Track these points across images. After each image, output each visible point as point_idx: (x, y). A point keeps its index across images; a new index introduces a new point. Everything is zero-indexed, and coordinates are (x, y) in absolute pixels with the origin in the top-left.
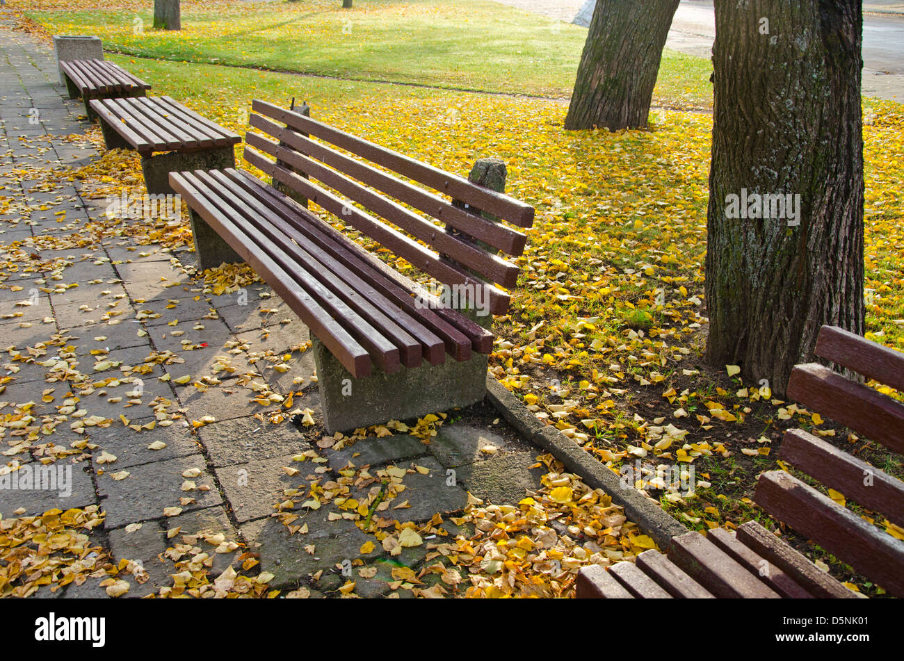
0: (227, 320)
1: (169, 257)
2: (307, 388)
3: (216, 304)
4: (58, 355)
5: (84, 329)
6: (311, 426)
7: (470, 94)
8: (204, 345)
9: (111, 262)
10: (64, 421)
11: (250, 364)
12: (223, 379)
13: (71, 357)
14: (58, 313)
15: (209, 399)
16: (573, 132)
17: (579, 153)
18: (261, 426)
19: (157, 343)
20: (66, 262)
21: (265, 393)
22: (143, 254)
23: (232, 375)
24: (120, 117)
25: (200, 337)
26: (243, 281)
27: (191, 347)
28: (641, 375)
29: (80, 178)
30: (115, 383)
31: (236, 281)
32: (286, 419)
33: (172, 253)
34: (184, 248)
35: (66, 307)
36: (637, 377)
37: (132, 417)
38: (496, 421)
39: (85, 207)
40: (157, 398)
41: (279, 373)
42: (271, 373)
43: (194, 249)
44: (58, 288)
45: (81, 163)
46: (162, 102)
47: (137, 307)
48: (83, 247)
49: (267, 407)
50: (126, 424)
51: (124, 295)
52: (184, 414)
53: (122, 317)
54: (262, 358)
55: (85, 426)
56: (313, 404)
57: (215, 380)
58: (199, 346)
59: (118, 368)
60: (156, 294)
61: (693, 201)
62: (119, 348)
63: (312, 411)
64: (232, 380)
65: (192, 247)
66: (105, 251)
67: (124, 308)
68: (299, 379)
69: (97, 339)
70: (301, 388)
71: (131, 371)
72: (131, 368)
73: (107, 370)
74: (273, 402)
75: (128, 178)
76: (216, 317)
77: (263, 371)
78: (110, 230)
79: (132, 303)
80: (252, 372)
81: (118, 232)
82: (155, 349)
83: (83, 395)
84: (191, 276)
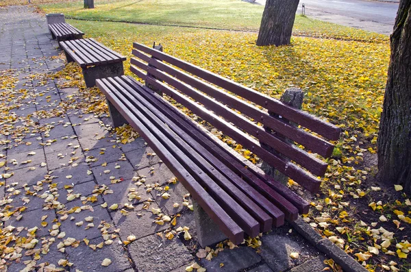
0: (131, 160)
1: (98, 120)
2: (182, 211)
3: (124, 150)
4: (48, 190)
5: (60, 170)
6: (190, 240)
7: (211, 30)
8: (123, 180)
9: (71, 124)
10: (53, 242)
11: (148, 192)
12: (135, 205)
13: (55, 191)
14: (48, 159)
15: (130, 221)
16: (261, 47)
17: (268, 57)
18: (162, 242)
19: (98, 179)
20: (51, 126)
21: (160, 215)
22: (86, 119)
23: (140, 201)
24: (72, 50)
25: (119, 173)
26: (135, 135)
27: (116, 181)
28: (353, 192)
29: (57, 78)
30: (78, 210)
31: (132, 135)
32: (175, 235)
33: (99, 118)
34: (104, 115)
35: (52, 155)
36: (351, 193)
37: (90, 238)
38: (290, 231)
39: (59, 93)
40: (102, 222)
41: (165, 200)
42: (160, 199)
43: (109, 115)
44: (47, 142)
45: (57, 70)
46: (89, 41)
47: (86, 154)
48: (58, 116)
49: (163, 226)
50: (87, 244)
51: (78, 146)
52: (118, 233)
53: (78, 161)
54: (153, 189)
55: (65, 246)
56: (187, 222)
57: (131, 206)
58: (119, 181)
59: (79, 198)
60: (94, 144)
61: (326, 80)
62: (78, 183)
63: (188, 228)
64: (140, 205)
65: (108, 114)
66: (68, 118)
67: (79, 155)
68: (176, 204)
69: (67, 177)
70: (179, 211)
71: (86, 200)
72: (86, 198)
73: (74, 200)
74: (165, 222)
75: (77, 76)
76: (125, 159)
77: (155, 198)
78: (70, 106)
79: (83, 151)
80: (150, 199)
81: (74, 107)
82: (97, 183)
83: (63, 221)
84: (110, 131)
